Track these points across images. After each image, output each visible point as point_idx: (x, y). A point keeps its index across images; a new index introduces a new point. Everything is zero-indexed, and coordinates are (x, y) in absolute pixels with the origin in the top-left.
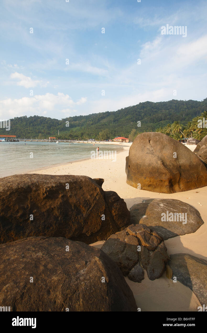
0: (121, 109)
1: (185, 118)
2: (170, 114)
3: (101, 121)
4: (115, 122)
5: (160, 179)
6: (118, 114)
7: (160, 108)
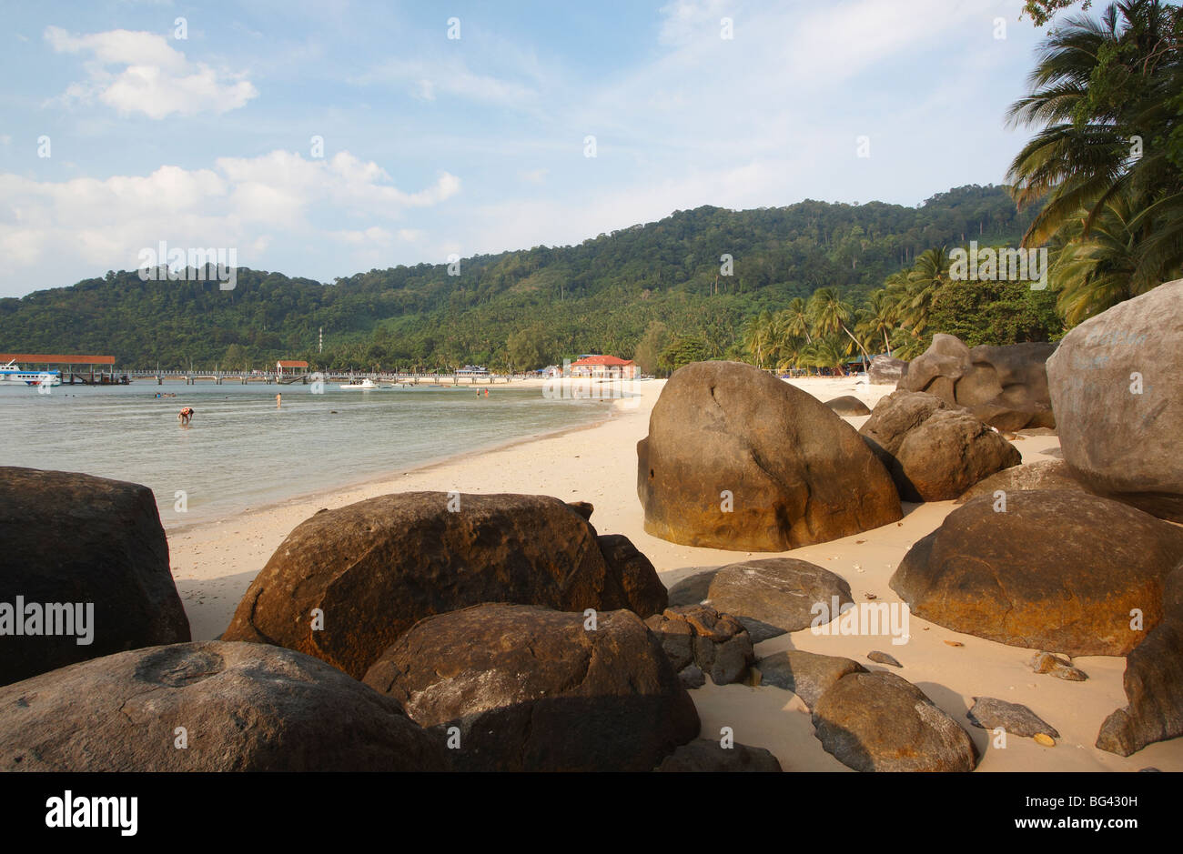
0: (598, 237)
1: (861, 274)
2: (800, 259)
3: (512, 289)
4: (572, 289)
5: (748, 508)
6: (585, 259)
7: (757, 232)
